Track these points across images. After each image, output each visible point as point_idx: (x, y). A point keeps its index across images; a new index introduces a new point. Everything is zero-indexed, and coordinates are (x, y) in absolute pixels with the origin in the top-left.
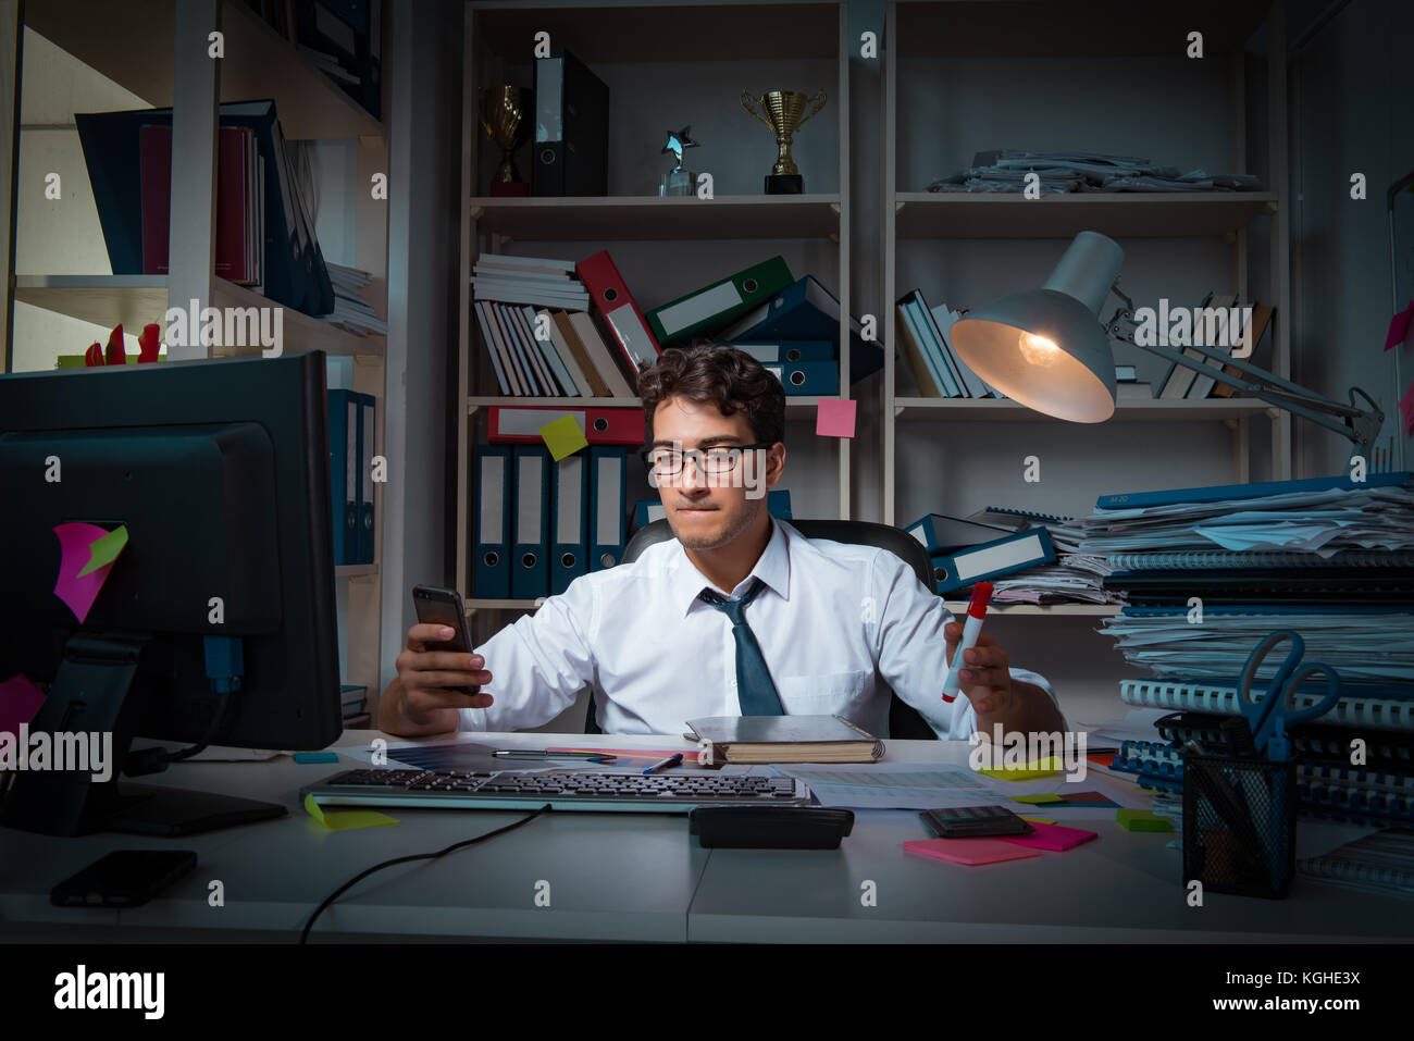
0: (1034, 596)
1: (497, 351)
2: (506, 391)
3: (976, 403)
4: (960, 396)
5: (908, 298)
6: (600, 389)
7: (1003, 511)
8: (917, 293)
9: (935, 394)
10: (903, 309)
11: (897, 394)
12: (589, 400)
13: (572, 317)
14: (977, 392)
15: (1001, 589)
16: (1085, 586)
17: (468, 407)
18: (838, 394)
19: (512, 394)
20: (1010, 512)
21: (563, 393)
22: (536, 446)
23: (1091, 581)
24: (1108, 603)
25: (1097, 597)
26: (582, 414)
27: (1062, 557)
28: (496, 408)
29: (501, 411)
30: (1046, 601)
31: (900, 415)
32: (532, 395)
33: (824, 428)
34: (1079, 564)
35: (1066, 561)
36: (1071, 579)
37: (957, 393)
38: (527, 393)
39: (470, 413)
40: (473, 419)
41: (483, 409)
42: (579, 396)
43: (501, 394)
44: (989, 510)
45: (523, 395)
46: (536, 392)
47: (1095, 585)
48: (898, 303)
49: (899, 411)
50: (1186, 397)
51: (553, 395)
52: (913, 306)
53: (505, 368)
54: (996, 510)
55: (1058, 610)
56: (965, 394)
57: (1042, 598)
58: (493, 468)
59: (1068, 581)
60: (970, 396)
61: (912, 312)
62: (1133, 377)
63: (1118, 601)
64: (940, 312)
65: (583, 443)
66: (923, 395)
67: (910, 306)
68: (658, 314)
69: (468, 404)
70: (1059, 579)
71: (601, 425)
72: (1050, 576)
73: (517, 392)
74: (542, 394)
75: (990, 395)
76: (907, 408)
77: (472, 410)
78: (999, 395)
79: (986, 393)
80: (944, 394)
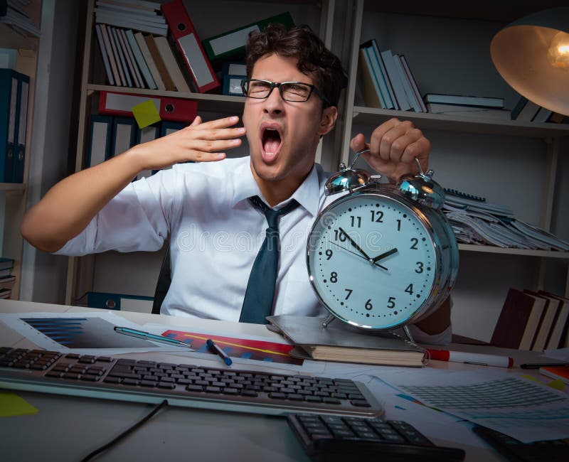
1: (108, 56)
2: (112, 82)
3: (403, 114)
4: (393, 109)
5: (367, 45)
6: (170, 86)
8: (374, 42)
9: (378, 106)
10: (364, 51)
11: (356, 103)
12: (163, 92)
13: (156, 40)
14: (405, 107)
16: (459, 232)
19: (115, 85)
21: (147, 87)
22: (128, 118)
23: (461, 229)
24: (471, 243)
25: (465, 239)
26: (159, 101)
27: (446, 213)
28: (105, 93)
29: (108, 94)
31: (356, 117)
32: (128, 86)
34: (456, 218)
35: (448, 216)
37: (392, 107)
38: (125, 84)
39: (88, 94)
40: (89, 98)
41: (97, 93)
42: (157, 89)
43: (107, 83)
45: (122, 85)
46: (130, 85)
47: (464, 231)
48: (362, 47)
49: (356, 115)
50: (532, 120)
51: (140, 87)
52: (370, 50)
53: (112, 68)
56: (397, 108)
58: (100, 129)
60: (400, 109)
61: (370, 53)
62: (502, 106)
64: (387, 55)
65: (158, 119)
66: (367, 106)
67: (368, 49)
68: (210, 42)
69: (87, 89)
71: (170, 108)
73: (118, 83)
74: (134, 86)
75: (412, 110)
76: (360, 114)
77: (90, 93)
78: (417, 109)
79: (409, 108)
80: (384, 107)
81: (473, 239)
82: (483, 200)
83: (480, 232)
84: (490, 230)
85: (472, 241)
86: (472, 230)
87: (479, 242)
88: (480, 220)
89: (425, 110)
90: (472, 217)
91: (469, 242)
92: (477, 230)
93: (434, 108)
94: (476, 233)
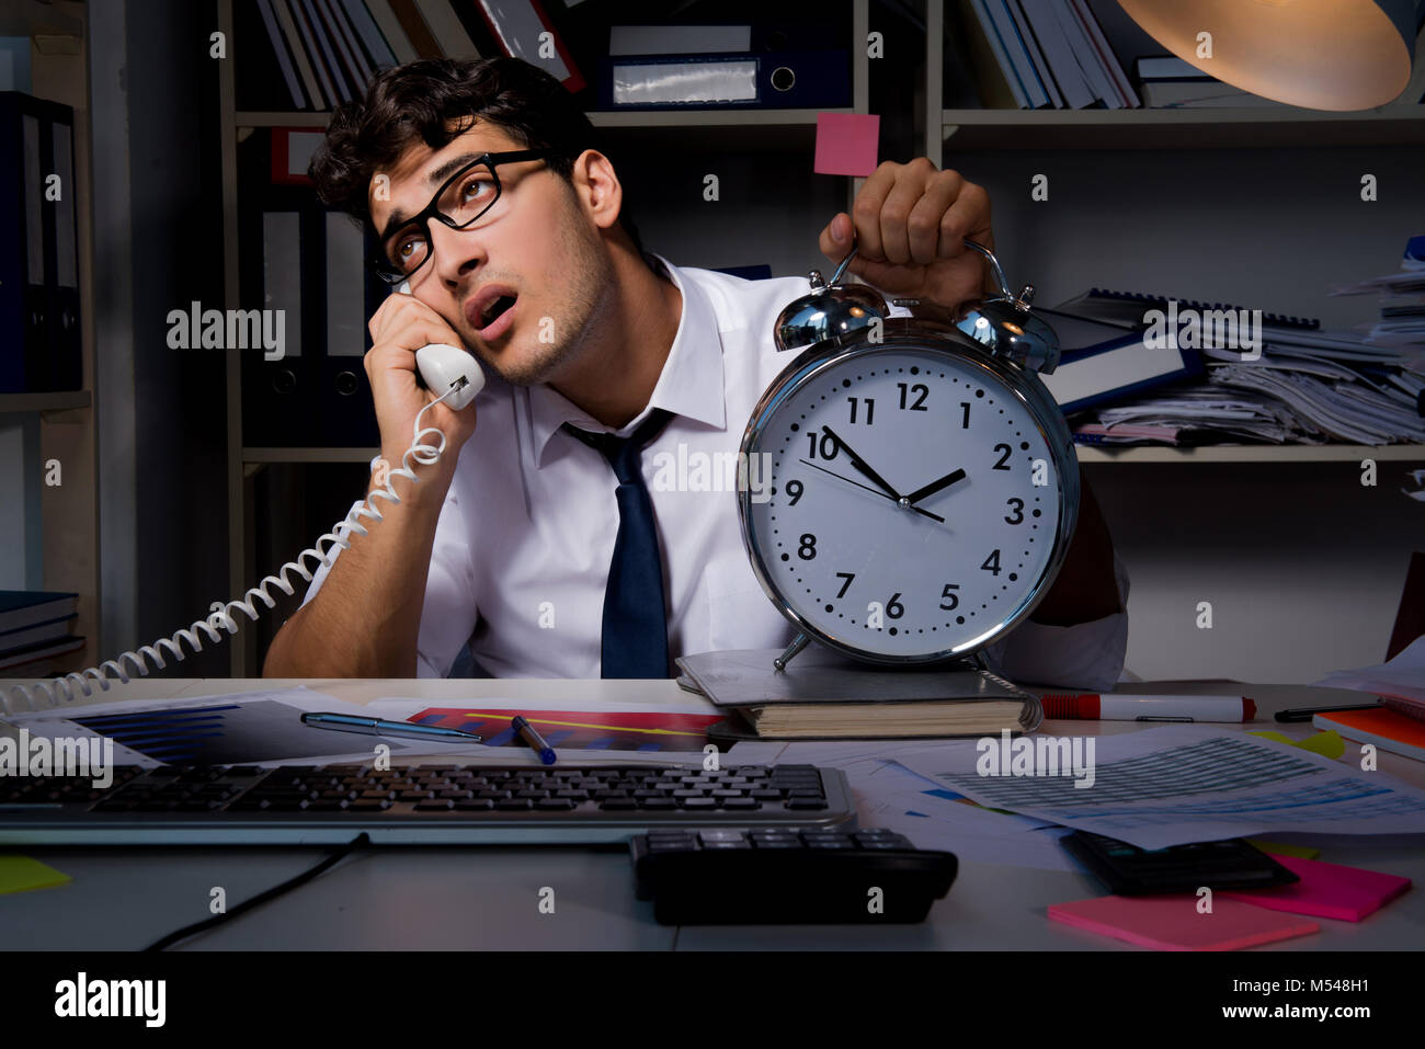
0: (1168, 432)
1: (283, 33)
2: (300, 102)
3: (1077, 116)
4: (1050, 106)
7: (1117, 295)
9: (1009, 102)
11: (948, 103)
14: (1078, 99)
15: (1116, 421)
16: (1250, 416)
17: (237, 128)
18: (849, 103)
19: (310, 108)
20: (1128, 296)
23: (1259, 407)
24: (1287, 442)
25: (1270, 433)
27: (1214, 368)
28: (283, 132)
29: (292, 136)
30: (1188, 439)
31: (952, 138)
33: (826, 162)
35: (1220, 375)
36: (1228, 404)
37: (1044, 101)
39: (241, 139)
40: (245, 148)
41: (261, 133)
44: (1094, 293)
45: (329, 108)
47: (1267, 413)
49: (950, 132)
53: (296, 65)
54: (1106, 294)
55: (1205, 454)
56: (1058, 103)
57: (1182, 435)
59: (1222, 407)
60: (1066, 106)
63: (1302, 439)
66: (985, 105)
69: (235, 125)
70: (1208, 404)
72: (1191, 399)
73: (319, 103)
75: (1099, 104)
76: (962, 128)
77: (244, 134)
78: (1113, 103)
79: (1092, 101)
80: (1023, 103)
81: (1294, 431)
82: (1313, 326)
83: (1308, 411)
84: (1336, 402)
85: (1288, 435)
86: (1288, 407)
87: (1312, 437)
88: (1306, 378)
89: (1136, 103)
90: (1287, 373)
91: (1281, 438)
92: (1300, 406)
93: (1157, 94)
94: (1298, 416)
